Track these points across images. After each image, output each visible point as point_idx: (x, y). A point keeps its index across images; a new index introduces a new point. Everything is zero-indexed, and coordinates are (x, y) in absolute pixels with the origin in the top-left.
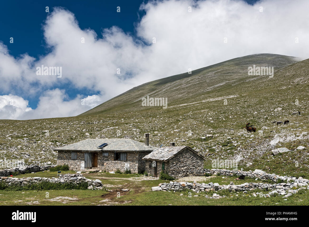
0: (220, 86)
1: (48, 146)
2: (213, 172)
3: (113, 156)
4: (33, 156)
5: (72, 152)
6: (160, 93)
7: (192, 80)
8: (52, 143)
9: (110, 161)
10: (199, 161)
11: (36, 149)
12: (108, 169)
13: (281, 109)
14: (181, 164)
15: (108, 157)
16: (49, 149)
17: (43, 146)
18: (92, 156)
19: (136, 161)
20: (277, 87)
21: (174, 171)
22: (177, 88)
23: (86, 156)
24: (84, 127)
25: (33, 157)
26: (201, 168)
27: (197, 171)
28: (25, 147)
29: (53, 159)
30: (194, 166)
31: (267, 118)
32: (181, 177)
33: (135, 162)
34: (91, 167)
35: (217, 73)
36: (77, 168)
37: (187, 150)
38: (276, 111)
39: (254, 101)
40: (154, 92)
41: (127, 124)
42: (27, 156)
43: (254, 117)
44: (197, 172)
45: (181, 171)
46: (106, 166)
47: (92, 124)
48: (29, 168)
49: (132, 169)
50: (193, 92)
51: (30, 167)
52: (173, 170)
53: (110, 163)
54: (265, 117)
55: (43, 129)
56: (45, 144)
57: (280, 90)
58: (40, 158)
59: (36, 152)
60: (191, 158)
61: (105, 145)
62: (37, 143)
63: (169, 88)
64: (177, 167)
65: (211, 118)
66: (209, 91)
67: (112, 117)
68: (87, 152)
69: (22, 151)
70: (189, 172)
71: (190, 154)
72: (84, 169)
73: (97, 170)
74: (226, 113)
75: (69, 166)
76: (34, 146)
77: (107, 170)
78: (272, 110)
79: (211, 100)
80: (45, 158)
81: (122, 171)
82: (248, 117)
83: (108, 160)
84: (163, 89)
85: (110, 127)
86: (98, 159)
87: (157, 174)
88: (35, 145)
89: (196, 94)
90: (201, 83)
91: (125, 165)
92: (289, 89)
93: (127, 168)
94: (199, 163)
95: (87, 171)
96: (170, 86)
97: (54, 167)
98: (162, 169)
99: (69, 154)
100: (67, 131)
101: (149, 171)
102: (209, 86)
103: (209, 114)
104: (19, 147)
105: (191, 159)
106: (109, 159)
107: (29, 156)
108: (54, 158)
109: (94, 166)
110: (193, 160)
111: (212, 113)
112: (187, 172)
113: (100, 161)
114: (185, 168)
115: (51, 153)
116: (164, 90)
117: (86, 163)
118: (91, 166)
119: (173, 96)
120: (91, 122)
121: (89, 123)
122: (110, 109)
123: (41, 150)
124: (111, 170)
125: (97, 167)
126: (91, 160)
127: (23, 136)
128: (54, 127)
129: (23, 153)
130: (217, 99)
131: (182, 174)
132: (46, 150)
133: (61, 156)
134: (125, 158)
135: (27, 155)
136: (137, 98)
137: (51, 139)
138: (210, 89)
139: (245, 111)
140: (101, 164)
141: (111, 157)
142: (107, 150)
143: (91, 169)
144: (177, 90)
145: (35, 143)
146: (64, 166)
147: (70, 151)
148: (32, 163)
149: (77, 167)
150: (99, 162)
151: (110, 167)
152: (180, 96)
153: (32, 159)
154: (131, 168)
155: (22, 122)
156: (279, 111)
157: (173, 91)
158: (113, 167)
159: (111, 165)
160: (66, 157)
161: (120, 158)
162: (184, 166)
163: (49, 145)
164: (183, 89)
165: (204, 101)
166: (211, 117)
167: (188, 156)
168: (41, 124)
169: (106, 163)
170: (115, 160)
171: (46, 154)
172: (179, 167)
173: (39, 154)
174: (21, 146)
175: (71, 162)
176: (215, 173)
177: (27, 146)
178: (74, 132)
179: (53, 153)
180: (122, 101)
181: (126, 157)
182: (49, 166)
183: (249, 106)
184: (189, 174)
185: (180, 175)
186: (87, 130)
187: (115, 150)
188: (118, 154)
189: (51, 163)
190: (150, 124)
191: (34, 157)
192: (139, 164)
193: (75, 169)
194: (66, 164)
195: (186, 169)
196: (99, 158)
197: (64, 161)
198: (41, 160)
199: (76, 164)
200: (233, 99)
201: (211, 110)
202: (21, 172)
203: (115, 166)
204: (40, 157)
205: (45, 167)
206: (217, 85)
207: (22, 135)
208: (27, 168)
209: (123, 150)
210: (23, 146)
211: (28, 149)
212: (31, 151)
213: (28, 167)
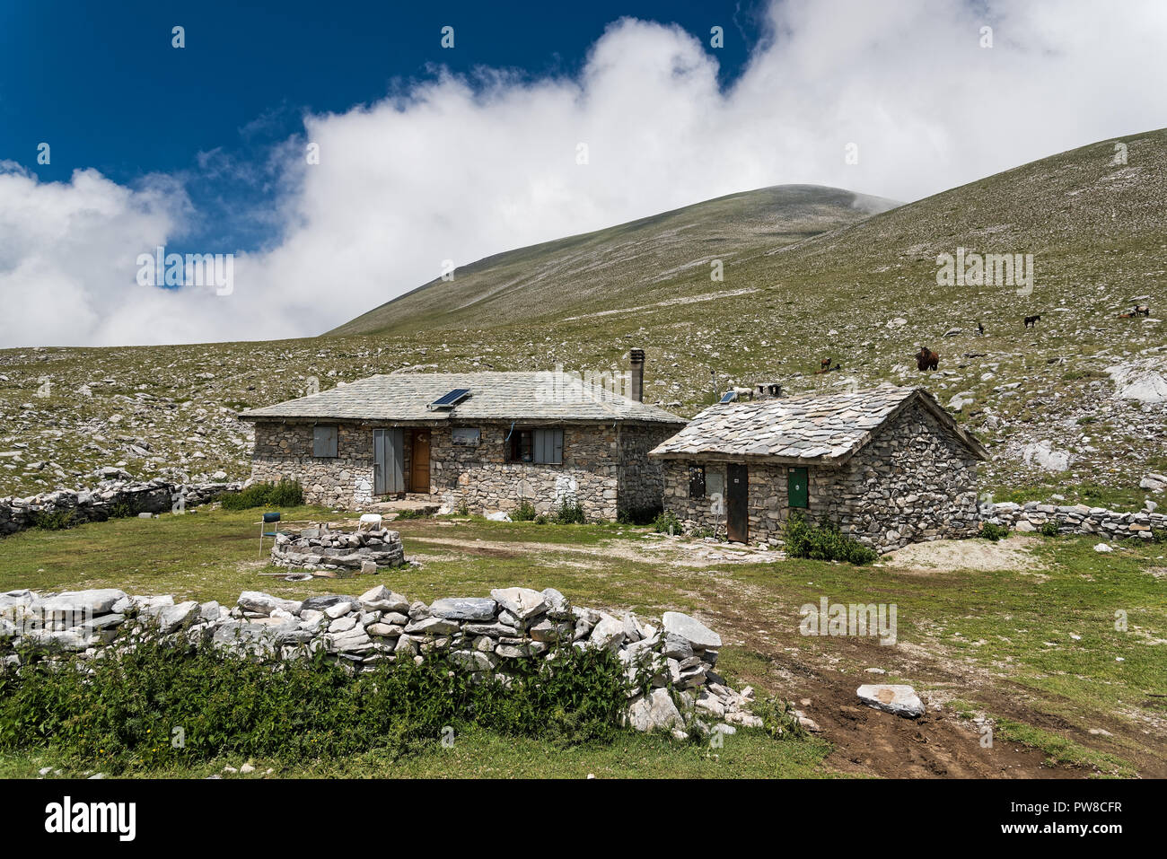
0: (696, 267)
1: (215, 418)
2: (1008, 516)
3: (500, 442)
4: (161, 449)
5: (318, 425)
6: (530, 283)
7: (617, 250)
8: (229, 410)
9: (486, 467)
10: (961, 464)
11: (175, 428)
12: (476, 503)
13: (904, 322)
14: (895, 480)
15: (475, 449)
16: (220, 427)
17: (200, 418)
18: (405, 443)
19: (610, 466)
20: (862, 267)
21: (868, 517)
22: (578, 271)
23: (382, 442)
24: (330, 364)
25: (161, 454)
26: (969, 498)
27: (952, 513)
28: (136, 420)
29: (233, 463)
30: (942, 490)
31: (871, 347)
32: (895, 546)
33: (606, 470)
34: (402, 490)
35: (685, 232)
36: (338, 496)
37: (915, 408)
38: (890, 327)
39: (813, 302)
40: (514, 282)
41: (461, 357)
42: (140, 450)
43: (831, 345)
44: (955, 519)
45: (894, 515)
46: (470, 487)
47: (351, 357)
48: (130, 494)
49: (587, 504)
50: (620, 284)
51: (134, 490)
52: (866, 512)
53: (489, 473)
54: (866, 343)
55: (199, 369)
56: (204, 411)
57: (874, 274)
58: (186, 457)
59: (174, 438)
60: (933, 447)
61: (461, 396)
62: (180, 407)
63: (555, 270)
64: (880, 496)
65: (708, 346)
66: (665, 281)
67: (411, 341)
68: (384, 425)
69: (123, 434)
70: (926, 520)
71: (928, 428)
72: (369, 500)
73: (428, 504)
74: (744, 332)
75: (304, 487)
76: (169, 417)
77: (472, 507)
78: (877, 325)
79: (684, 300)
80: (205, 458)
81: (543, 509)
82: (815, 345)
83: (477, 462)
84: (539, 274)
85: (412, 365)
86: (430, 458)
87: (749, 526)
88: (171, 415)
89: (631, 289)
90: (644, 259)
91: (557, 483)
92: (899, 272)
93: (564, 499)
94: (962, 474)
95: (387, 509)
96: (559, 264)
97: (238, 488)
98: (787, 504)
99: (304, 433)
100: (278, 374)
101: (691, 511)
102: (664, 267)
103: (699, 333)
104: (115, 418)
105: (933, 451)
106: (480, 456)
107: (147, 448)
108: (236, 458)
109: (414, 485)
110: (938, 460)
111: (706, 332)
112: (919, 518)
113: (439, 465)
114: (911, 498)
115: (225, 442)
116: (540, 277)
117: (380, 475)
118: (401, 487)
119: (567, 293)
120: (348, 353)
121: (344, 355)
122: (393, 327)
123: (192, 431)
124: (492, 503)
125: (428, 492)
126: (402, 465)
127: (136, 388)
128: (234, 363)
129: (126, 438)
130: (699, 298)
131: (900, 530)
132: (210, 431)
133: (267, 442)
134: (558, 453)
135: (140, 445)
136: (467, 296)
137: (226, 396)
138: (668, 274)
139: (800, 328)
140: (445, 478)
141: (491, 450)
142: (473, 416)
143: (400, 501)
144: (577, 276)
145: (172, 408)
146: (282, 488)
147: (308, 423)
148: (158, 474)
149: (339, 490)
150: (436, 469)
151: (485, 494)
152: (588, 292)
153: (158, 459)
154: (584, 496)
155: (134, 351)
156: (900, 328)
157: (566, 280)
158: (499, 491)
159: (492, 484)
160: (292, 448)
161: (531, 455)
162: (905, 490)
163: (220, 417)
164: (595, 273)
165: (662, 304)
166: (707, 342)
167: (920, 439)
168: (194, 355)
169: (466, 475)
170: (508, 462)
171: (208, 444)
172: (887, 493)
173: (183, 444)
174: (122, 417)
175: (313, 468)
176: (1019, 524)
177: (141, 418)
178: (301, 377)
179: (233, 441)
180: (426, 305)
181: (563, 449)
182: (219, 484)
183: (804, 315)
184: (927, 528)
185: (891, 535)
186: (340, 374)
187: (513, 416)
188: (523, 435)
189: (225, 474)
190: (533, 357)
191: (167, 454)
192: (620, 480)
193: (331, 501)
194: (293, 478)
195: (913, 504)
196: (435, 452)
197: (280, 467)
198: (190, 464)
199: (332, 480)
200: (749, 298)
201: (701, 324)
202: (88, 513)
203: (511, 487)
204: (188, 455)
205: (199, 491)
206: (687, 266)
207: (131, 387)
208: (121, 493)
209: (552, 416)
210: (127, 416)
211: (144, 425)
212: (157, 432)
213: (125, 490)
